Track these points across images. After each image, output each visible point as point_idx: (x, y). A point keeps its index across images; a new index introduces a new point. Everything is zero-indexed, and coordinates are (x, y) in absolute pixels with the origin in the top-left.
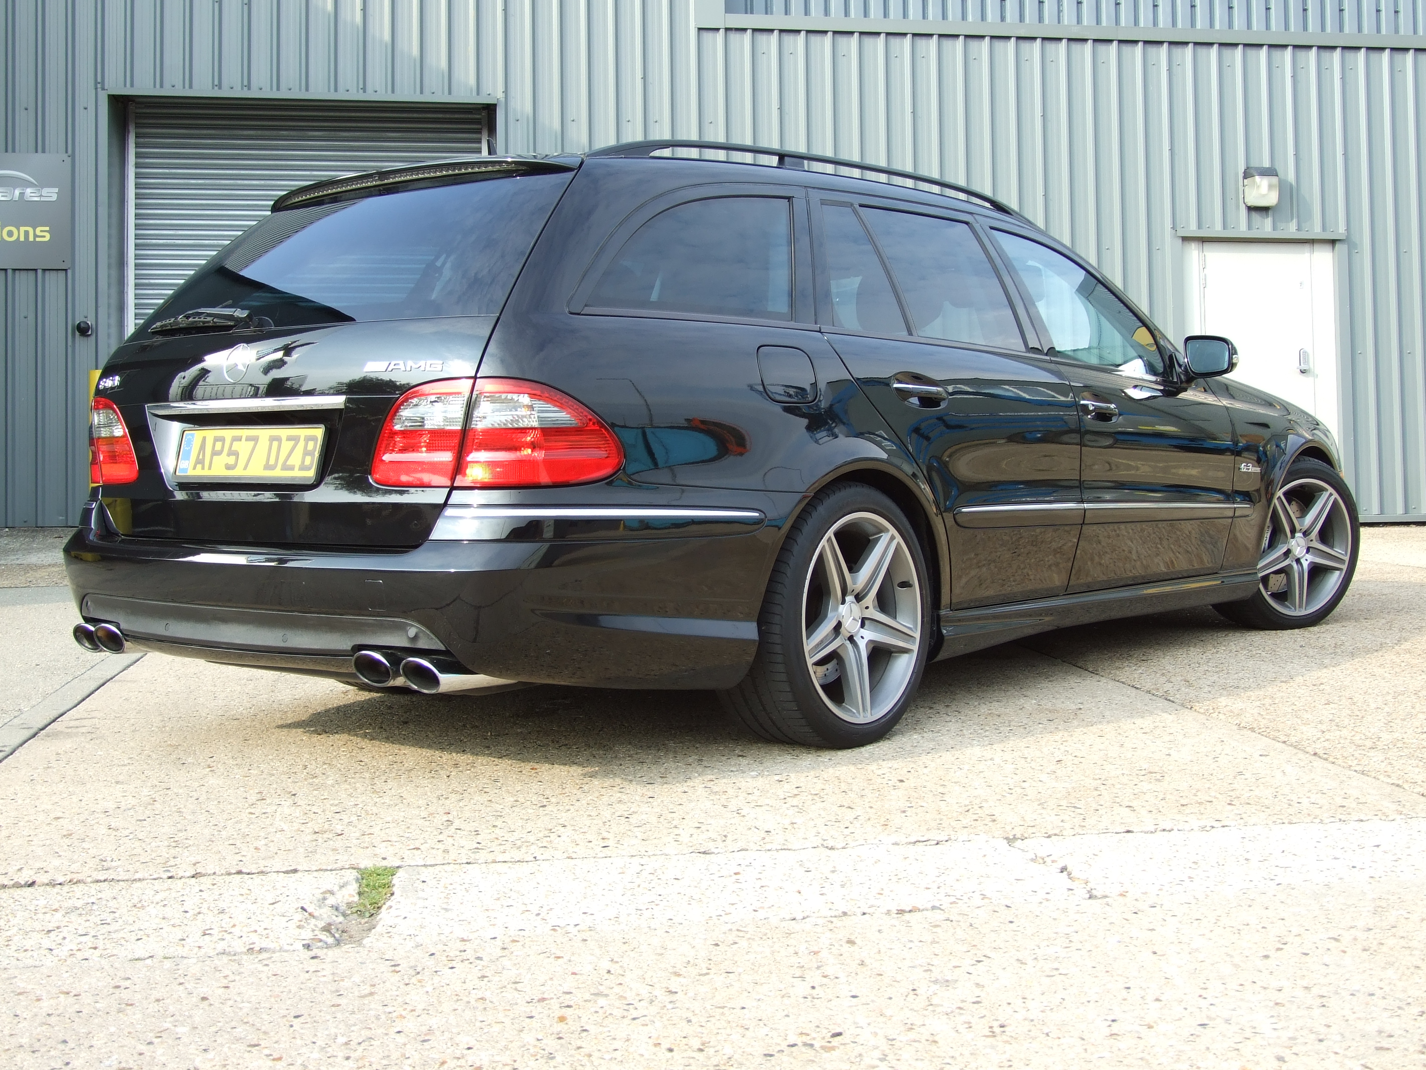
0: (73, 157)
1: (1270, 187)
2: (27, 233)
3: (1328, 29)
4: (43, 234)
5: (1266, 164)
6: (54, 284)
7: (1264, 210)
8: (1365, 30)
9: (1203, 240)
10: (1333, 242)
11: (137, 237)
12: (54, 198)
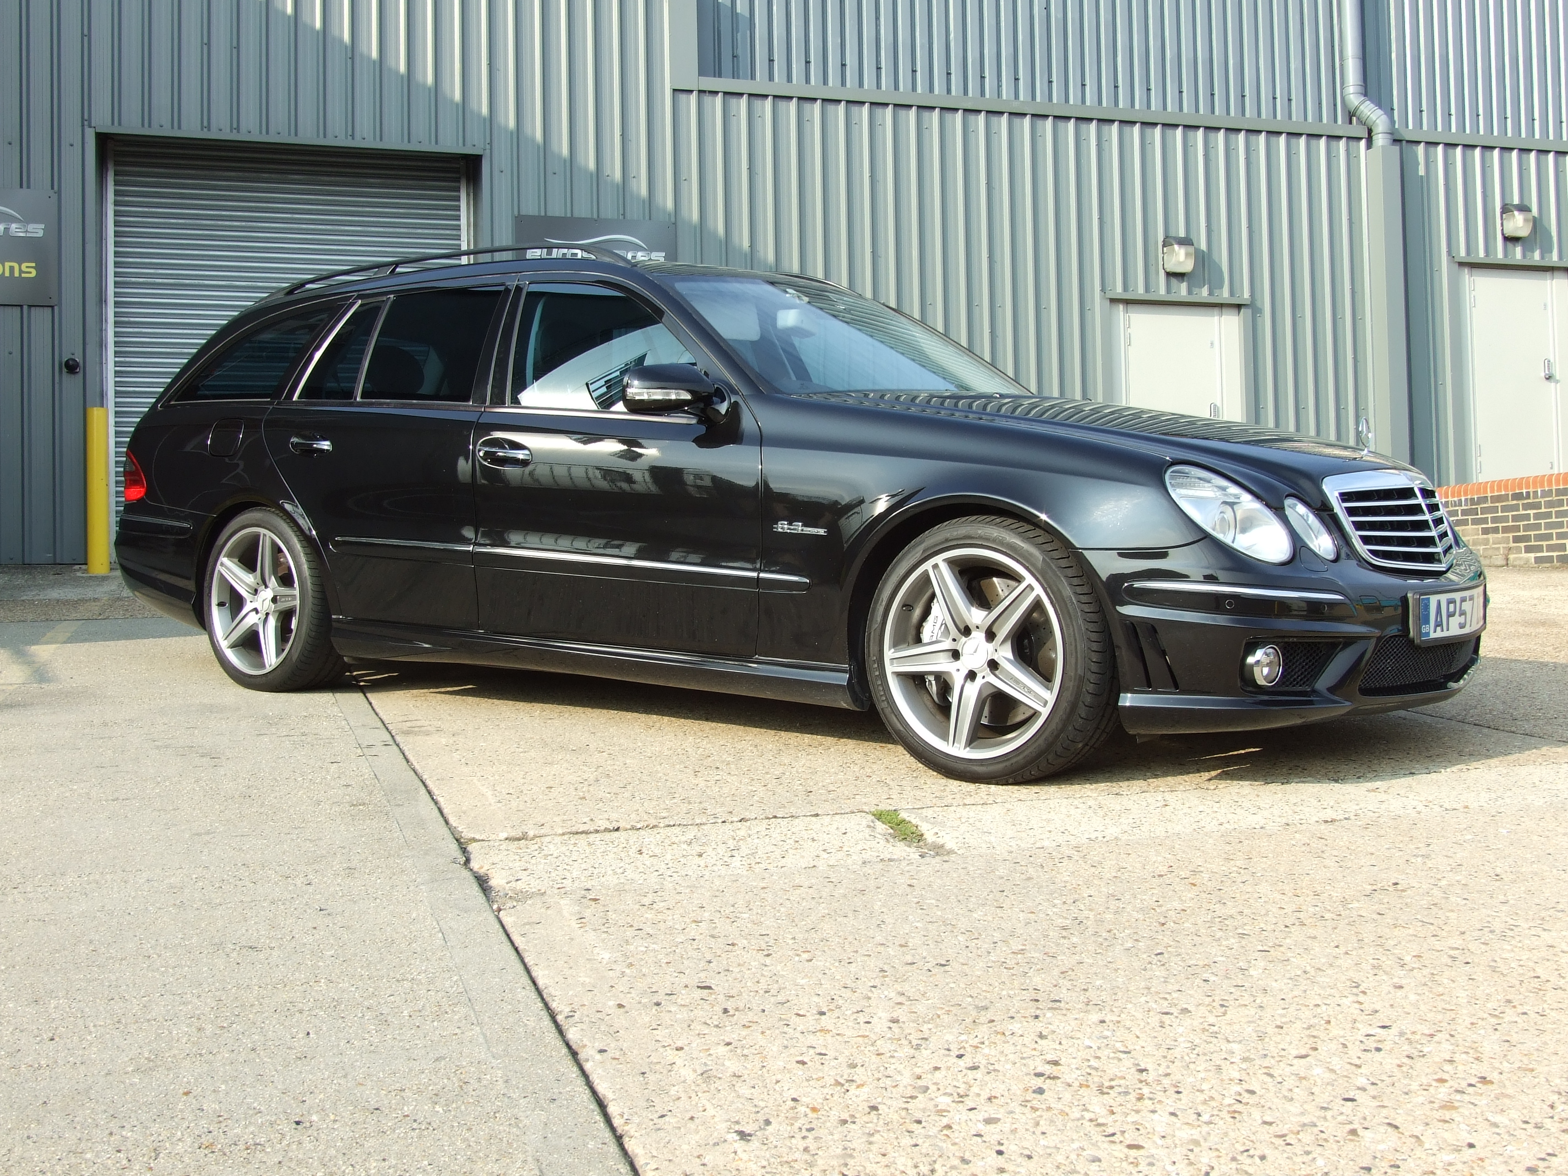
0: (59, 193)
1: (1187, 255)
2: (12, 269)
3: (1232, 113)
4: (29, 270)
5: (1182, 234)
6: (41, 318)
7: (1180, 276)
8: (1264, 116)
9: (1128, 302)
10: (1239, 307)
11: (116, 274)
12: (40, 234)
